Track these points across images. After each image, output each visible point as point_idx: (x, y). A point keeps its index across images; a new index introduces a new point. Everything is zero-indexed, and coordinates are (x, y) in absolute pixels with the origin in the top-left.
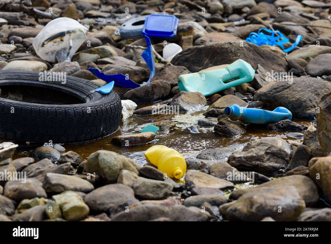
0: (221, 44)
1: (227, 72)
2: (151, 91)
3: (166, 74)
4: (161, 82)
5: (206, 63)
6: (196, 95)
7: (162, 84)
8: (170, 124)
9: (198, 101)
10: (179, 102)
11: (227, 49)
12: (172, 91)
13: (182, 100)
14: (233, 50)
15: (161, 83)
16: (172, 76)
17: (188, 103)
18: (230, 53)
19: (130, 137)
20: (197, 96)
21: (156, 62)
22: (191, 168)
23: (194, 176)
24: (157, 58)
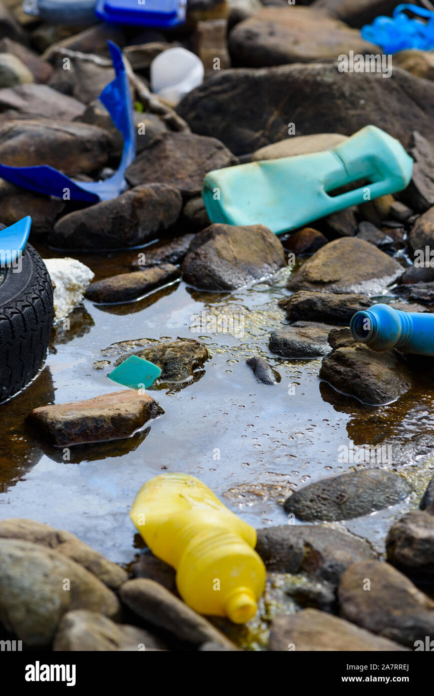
0: (315, 72)
1: (337, 166)
2: (128, 217)
3: (167, 158)
4: (157, 190)
5: (273, 123)
6: (255, 234)
7: (158, 195)
8: (191, 354)
9: (262, 254)
10: (211, 261)
11: (330, 86)
12: (186, 213)
13: (219, 254)
14: (347, 89)
15: (156, 192)
16: (184, 168)
17: (236, 263)
18: (339, 98)
19: (80, 419)
20: (257, 240)
21: (135, 108)
22: (275, 567)
23: (295, 634)
24: (138, 96)
